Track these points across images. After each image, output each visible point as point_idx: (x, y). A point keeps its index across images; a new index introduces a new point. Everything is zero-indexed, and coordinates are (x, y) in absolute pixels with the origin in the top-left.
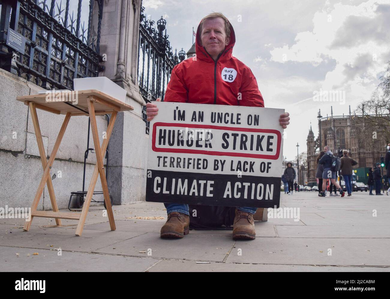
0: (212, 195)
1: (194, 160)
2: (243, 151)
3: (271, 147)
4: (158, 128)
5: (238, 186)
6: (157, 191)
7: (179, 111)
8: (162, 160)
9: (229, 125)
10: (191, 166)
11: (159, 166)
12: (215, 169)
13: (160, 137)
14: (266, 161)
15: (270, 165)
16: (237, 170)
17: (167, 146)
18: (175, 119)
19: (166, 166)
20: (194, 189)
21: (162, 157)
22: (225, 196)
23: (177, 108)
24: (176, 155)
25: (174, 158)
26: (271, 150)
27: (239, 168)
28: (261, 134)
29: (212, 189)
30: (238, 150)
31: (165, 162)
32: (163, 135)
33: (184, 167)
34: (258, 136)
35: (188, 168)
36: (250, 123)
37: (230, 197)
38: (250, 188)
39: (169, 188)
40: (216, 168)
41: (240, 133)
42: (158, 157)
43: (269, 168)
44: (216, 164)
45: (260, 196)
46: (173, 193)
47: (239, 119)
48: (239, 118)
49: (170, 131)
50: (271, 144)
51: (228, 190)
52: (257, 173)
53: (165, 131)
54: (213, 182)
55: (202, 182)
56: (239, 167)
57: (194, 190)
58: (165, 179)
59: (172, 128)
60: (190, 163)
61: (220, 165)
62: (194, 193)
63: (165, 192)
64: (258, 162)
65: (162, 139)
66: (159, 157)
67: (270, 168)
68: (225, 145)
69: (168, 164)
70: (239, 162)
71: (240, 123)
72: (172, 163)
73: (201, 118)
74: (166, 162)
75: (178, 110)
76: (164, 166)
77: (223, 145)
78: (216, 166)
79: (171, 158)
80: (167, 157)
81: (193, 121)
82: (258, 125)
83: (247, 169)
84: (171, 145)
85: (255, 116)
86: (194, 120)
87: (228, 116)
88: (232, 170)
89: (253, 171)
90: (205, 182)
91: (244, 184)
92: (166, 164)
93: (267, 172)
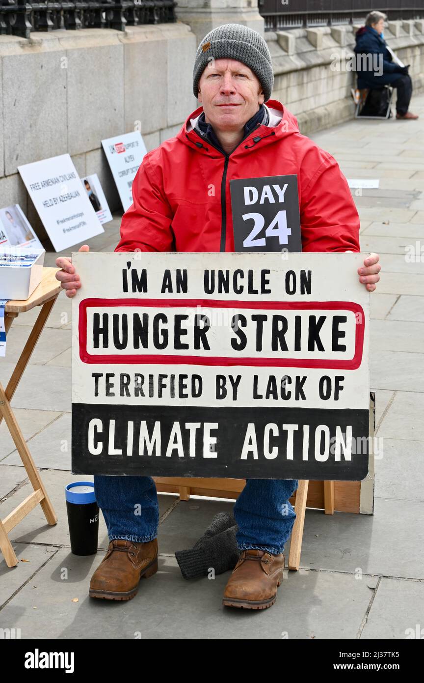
0: (215, 455)
1: (173, 377)
2: (280, 354)
3: (341, 341)
4: (91, 311)
5: (271, 431)
6: (95, 450)
7: (134, 272)
8: (102, 380)
9: (245, 297)
10: (166, 391)
11: (96, 394)
12: (219, 397)
13: (97, 331)
14: (332, 373)
15: (341, 383)
16: (268, 397)
17: (112, 350)
18: (126, 290)
19: (113, 394)
20: (175, 441)
21: (101, 375)
22: (244, 456)
23: (129, 264)
24: (131, 369)
25: (128, 377)
26: (343, 348)
27: (271, 392)
28: (318, 314)
29: (214, 440)
30: (267, 352)
31: (109, 386)
32: (101, 326)
33: (151, 395)
34: (312, 318)
35: (160, 396)
36: (291, 290)
37: (256, 457)
38: (298, 435)
39: (121, 442)
40: (221, 393)
41: (270, 313)
42: (94, 375)
43: (339, 388)
44: (221, 384)
45: (322, 452)
46: (130, 453)
47: (268, 282)
48: (266, 279)
49: (116, 317)
50: (343, 334)
51: (250, 443)
52: (313, 401)
53: (106, 316)
54: (215, 426)
55: (192, 427)
56: (271, 389)
57: (176, 446)
58: (112, 423)
59: (120, 310)
60: (165, 386)
61: (229, 386)
62: (175, 451)
63: (112, 451)
64: (313, 376)
65: (101, 336)
66: (97, 376)
67: (342, 388)
68: (239, 342)
69: (116, 389)
70: (272, 379)
71: (269, 291)
72: (124, 387)
73: (183, 284)
74: (112, 385)
75: (131, 268)
76: (108, 394)
77: (234, 341)
78: (221, 390)
79: (122, 376)
80: (113, 375)
81: (164, 292)
82: (309, 292)
83: (289, 393)
84: (119, 346)
85: (303, 273)
86: (167, 290)
87: (242, 277)
88: (257, 396)
89: (304, 398)
90: (198, 425)
91: (285, 427)
92: (111, 390)
93: (336, 398)
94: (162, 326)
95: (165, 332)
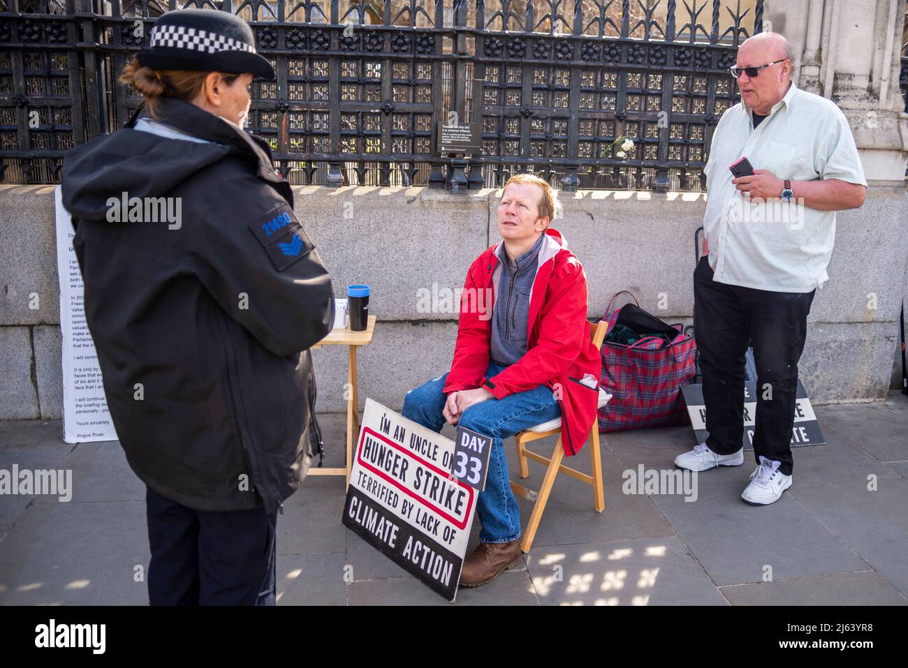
0: (393, 546)
1: (388, 490)
2: (432, 501)
3: (460, 508)
4: (366, 436)
5: (418, 546)
6: (351, 515)
7: (386, 420)
8: (362, 477)
9: (425, 458)
10: (384, 497)
11: (359, 484)
12: (402, 512)
13: (366, 448)
14: (452, 527)
15: (454, 535)
16: (421, 525)
17: (369, 461)
18: (381, 429)
19: (364, 487)
20: (381, 528)
21: (363, 474)
22: (404, 555)
23: (385, 414)
24: (374, 477)
25: (372, 480)
26: (459, 513)
27: (423, 523)
28: (454, 485)
29: (395, 537)
30: (427, 497)
32: (368, 445)
33: (378, 496)
34: (450, 487)
35: (381, 498)
36: (445, 463)
37: (409, 558)
38: (429, 555)
39: (361, 516)
40: (404, 511)
41: (433, 474)
42: (360, 472)
43: (452, 538)
44: (405, 506)
46: (363, 524)
47: (436, 453)
48: (436, 451)
49: (374, 443)
50: (461, 504)
51: (409, 548)
52: (439, 539)
53: (371, 441)
54: (397, 529)
55: (388, 524)
56: (424, 521)
57: (380, 531)
58: (361, 502)
59: (377, 440)
60: (384, 494)
61: (408, 508)
62: (379, 534)
63: (358, 520)
64: (444, 523)
65: (367, 451)
68: (417, 484)
69: (366, 485)
70: (425, 515)
71: (436, 460)
72: (369, 485)
73: (402, 436)
74: (365, 482)
75: (385, 417)
77: (415, 482)
78: (404, 509)
79: (370, 478)
80: (366, 476)
81: (395, 438)
83: (431, 528)
84: (372, 461)
85: (452, 455)
87: (426, 445)
88: (417, 521)
89: (436, 534)
90: (391, 524)
91: (425, 547)
92: (364, 484)
93: (449, 543)
94: (390, 458)
95: (390, 461)
